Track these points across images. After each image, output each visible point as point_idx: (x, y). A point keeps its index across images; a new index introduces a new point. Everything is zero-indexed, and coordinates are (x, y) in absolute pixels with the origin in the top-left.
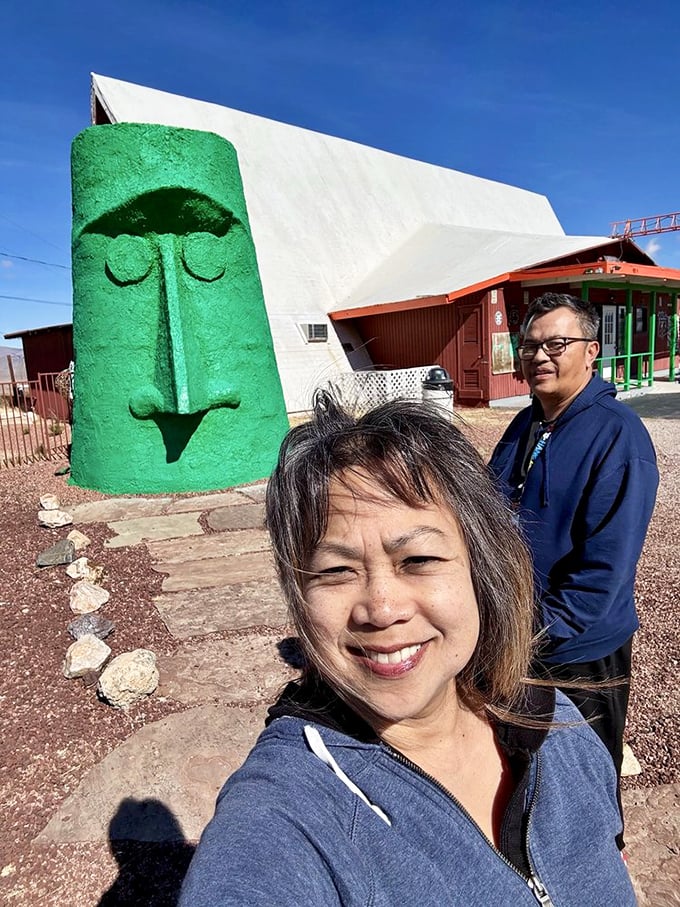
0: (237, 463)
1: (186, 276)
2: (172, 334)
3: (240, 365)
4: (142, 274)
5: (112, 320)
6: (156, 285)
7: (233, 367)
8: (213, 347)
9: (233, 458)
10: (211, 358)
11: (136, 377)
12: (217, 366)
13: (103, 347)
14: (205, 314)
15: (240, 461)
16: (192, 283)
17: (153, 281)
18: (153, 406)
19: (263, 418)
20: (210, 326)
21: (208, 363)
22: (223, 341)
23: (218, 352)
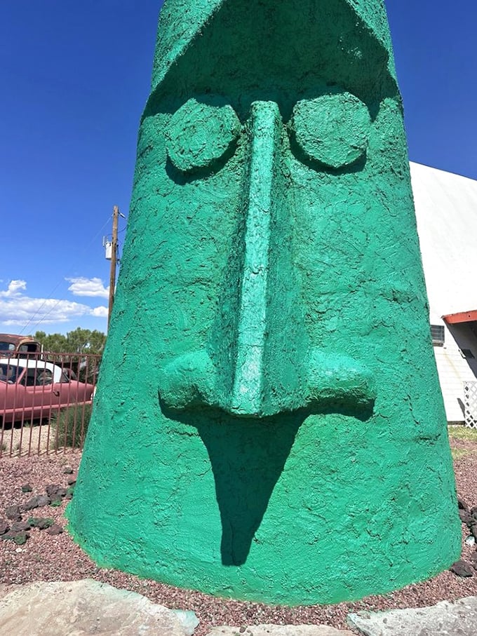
0: (358, 542)
1: (292, 162)
2: (247, 240)
3: (377, 327)
4: (218, 154)
5: (160, 236)
6: (237, 176)
7: (364, 329)
8: (327, 286)
9: (350, 527)
10: (321, 308)
11: (180, 334)
12: (332, 324)
13: (140, 283)
14: (318, 226)
15: (365, 535)
16: (300, 172)
17: (234, 169)
18: (195, 389)
19: (416, 440)
20: (325, 248)
21: (315, 316)
22: (348, 278)
23: (335, 298)
